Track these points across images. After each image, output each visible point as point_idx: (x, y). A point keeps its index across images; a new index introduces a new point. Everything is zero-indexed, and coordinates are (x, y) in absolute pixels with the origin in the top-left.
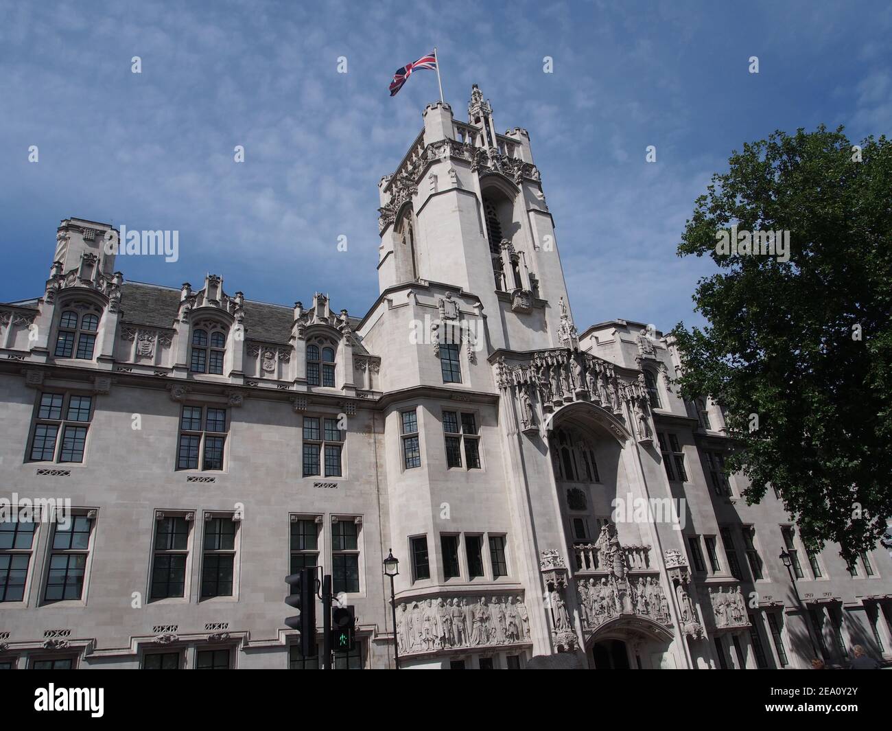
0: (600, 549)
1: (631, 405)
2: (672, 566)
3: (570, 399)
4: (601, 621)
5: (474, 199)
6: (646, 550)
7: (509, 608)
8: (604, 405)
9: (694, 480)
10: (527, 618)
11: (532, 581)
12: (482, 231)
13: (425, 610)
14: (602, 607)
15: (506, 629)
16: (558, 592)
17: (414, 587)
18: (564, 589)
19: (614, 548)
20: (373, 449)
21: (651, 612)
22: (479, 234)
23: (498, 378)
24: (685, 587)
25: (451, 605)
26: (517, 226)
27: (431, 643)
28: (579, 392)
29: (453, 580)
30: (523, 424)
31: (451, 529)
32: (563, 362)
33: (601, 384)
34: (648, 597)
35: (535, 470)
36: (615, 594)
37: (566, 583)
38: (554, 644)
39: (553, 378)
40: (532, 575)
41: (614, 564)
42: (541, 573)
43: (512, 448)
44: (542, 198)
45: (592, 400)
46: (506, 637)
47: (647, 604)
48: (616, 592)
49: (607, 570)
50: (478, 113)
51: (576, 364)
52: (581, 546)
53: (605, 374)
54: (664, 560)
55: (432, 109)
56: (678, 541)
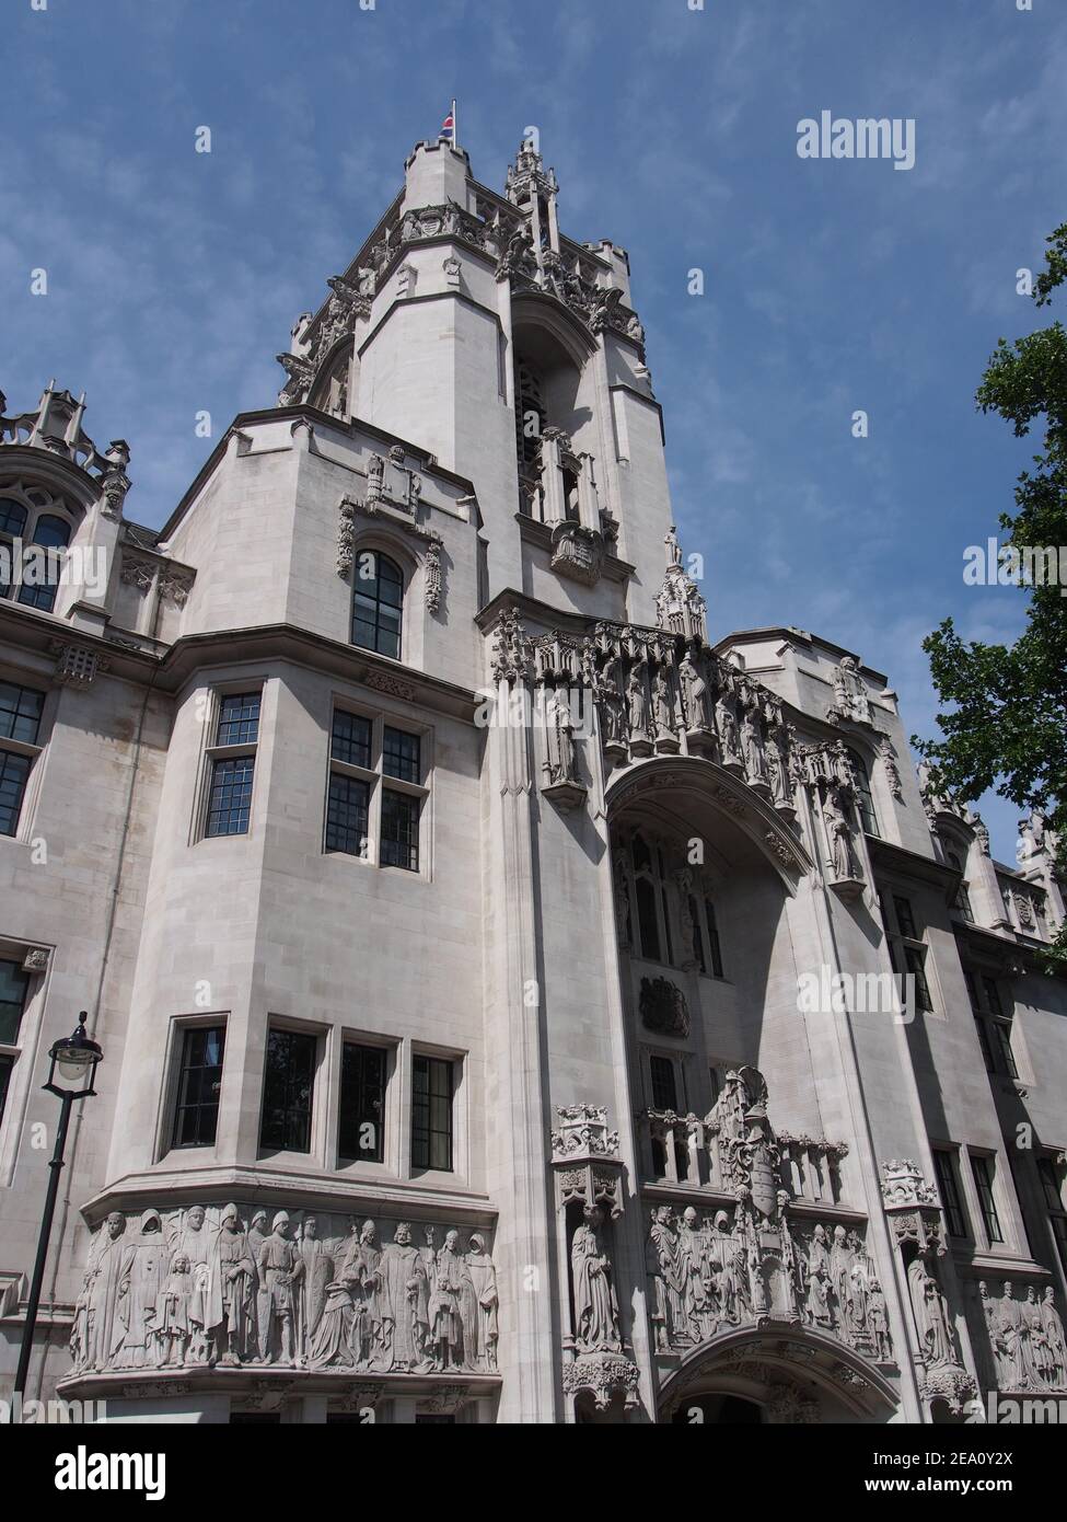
0: (718, 1132)
1: (817, 798)
2: (900, 1204)
3: (672, 747)
4: (707, 1331)
5: (495, 327)
6: (835, 1155)
7: (443, 1265)
8: (752, 782)
9: (948, 1010)
10: (495, 1301)
11: (524, 1190)
12: (502, 392)
13: (180, 1239)
14: (713, 1292)
15: (426, 1326)
16: (593, 1230)
17: (162, 1167)
18: (612, 1221)
19: (756, 1133)
20: (126, 779)
21: (842, 1323)
22: (495, 396)
23: (495, 657)
24: (932, 1266)
25: (266, 1230)
26: (585, 415)
27: (178, 1345)
28: (695, 735)
29: (284, 1160)
30: (546, 774)
31: (305, 1008)
32: (664, 660)
33: (749, 733)
34: (836, 1280)
35: (564, 892)
36: (750, 1260)
37: (619, 1206)
38: (566, 1384)
39: (634, 689)
40: (523, 1173)
41: (754, 1176)
42: (551, 1168)
43: (510, 824)
44: (644, 375)
45: (726, 763)
46: (424, 1351)
47: (832, 1299)
48: (753, 1255)
49: (735, 1191)
50: (527, 186)
51: (693, 673)
52: (668, 1116)
53: (760, 713)
54: (880, 1186)
55: (427, 150)
56: (915, 1142)
